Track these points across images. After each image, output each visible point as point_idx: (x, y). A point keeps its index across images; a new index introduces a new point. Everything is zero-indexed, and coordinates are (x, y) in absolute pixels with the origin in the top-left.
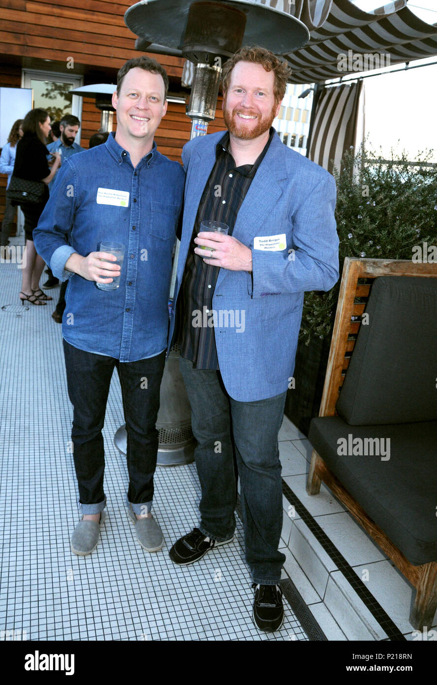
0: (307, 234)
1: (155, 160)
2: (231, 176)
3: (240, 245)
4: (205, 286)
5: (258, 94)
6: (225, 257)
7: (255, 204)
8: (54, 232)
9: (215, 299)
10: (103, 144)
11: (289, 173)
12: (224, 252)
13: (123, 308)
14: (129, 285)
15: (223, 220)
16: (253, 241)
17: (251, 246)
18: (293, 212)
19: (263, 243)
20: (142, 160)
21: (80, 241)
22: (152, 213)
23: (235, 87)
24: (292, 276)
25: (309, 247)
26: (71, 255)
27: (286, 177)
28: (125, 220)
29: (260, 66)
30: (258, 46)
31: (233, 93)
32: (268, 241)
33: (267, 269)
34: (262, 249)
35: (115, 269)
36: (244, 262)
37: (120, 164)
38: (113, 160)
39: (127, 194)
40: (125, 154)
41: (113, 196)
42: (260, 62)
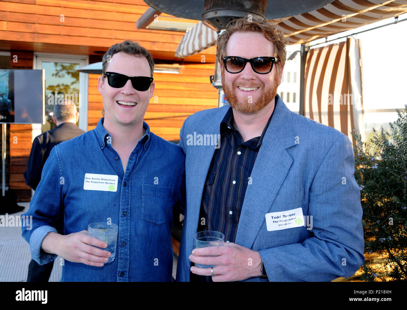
6: (229, 271)
14: (121, 276)
19: (277, 220)
20: (139, 143)
22: (143, 197)
28: (115, 205)
32: (282, 217)
37: (102, 148)
39: (116, 178)
41: (101, 181)
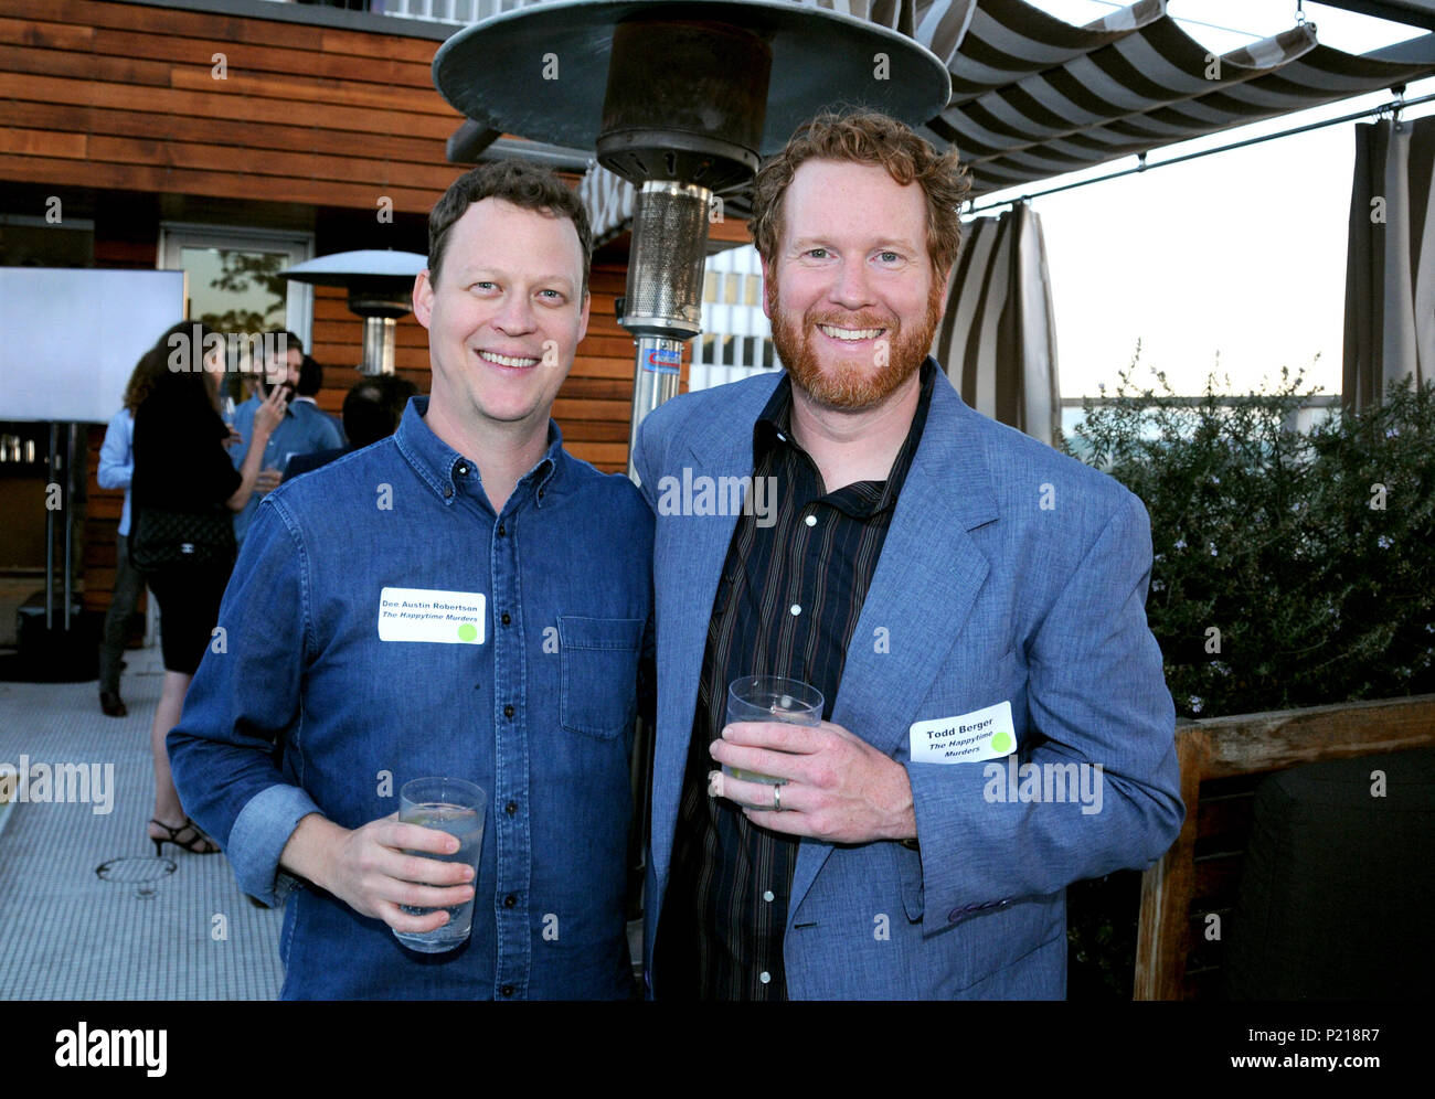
0: (1079, 697)
1: (558, 481)
2: (811, 521)
3: (866, 753)
4: (752, 897)
5: (880, 258)
6: (824, 805)
7: (904, 611)
8: (239, 740)
9: (792, 939)
10: (387, 440)
11: (1002, 501)
12: (820, 785)
13: (490, 985)
15: (798, 670)
16: (906, 735)
17: (900, 752)
18: (1030, 626)
19: (942, 740)
20: (522, 483)
21: (328, 765)
22: (565, 656)
23: (802, 243)
24: (1049, 840)
25: (1087, 736)
26: (299, 822)
27: (995, 516)
29: (880, 169)
30: (864, 109)
31: (797, 263)
32: (957, 731)
33: (966, 831)
34: (938, 757)
35: (457, 877)
36: (887, 813)
37: (448, 502)
38: (425, 492)
39: (478, 601)
40: (463, 470)
41: (432, 612)
42: (875, 158)
